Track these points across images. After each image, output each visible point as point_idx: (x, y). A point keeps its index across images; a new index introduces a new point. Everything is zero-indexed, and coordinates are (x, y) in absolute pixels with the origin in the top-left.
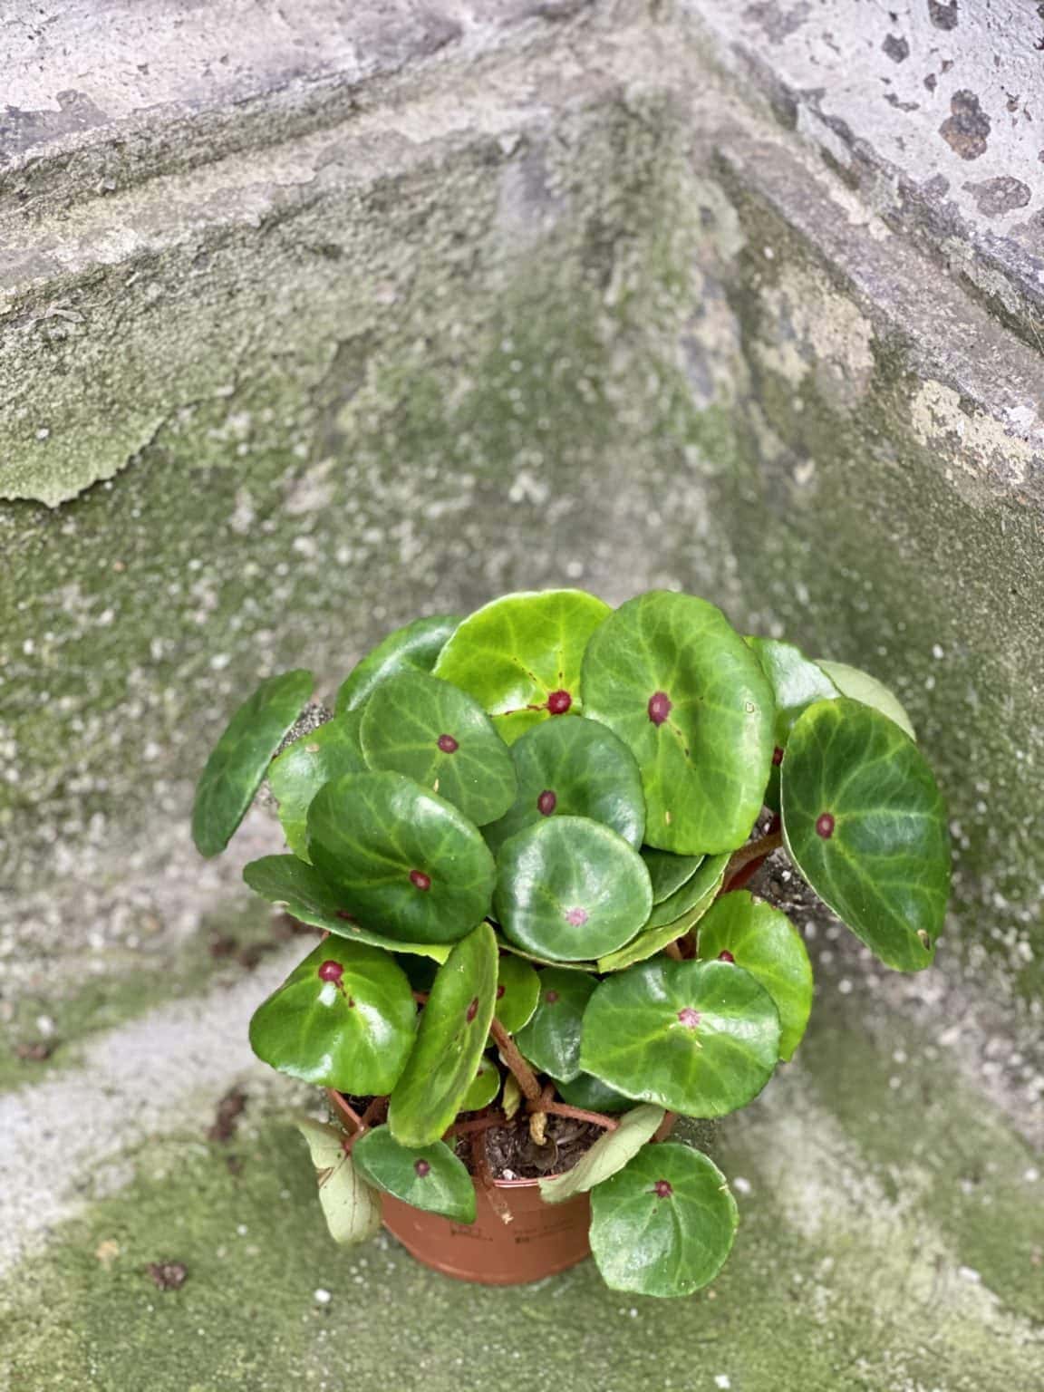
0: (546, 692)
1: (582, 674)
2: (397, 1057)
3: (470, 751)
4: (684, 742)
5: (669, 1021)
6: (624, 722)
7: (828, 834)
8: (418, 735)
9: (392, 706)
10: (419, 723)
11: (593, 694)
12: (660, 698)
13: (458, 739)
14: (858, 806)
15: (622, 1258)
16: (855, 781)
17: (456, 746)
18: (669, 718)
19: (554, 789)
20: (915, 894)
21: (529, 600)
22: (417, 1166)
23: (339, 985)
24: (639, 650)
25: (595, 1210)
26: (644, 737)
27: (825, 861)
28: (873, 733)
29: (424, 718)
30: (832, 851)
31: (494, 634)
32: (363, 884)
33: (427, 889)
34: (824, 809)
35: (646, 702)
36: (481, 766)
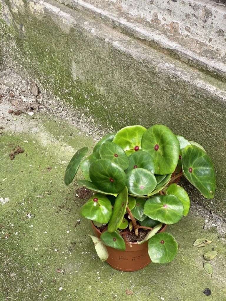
0: (134, 146)
1: (141, 142)
2: (109, 216)
3: (121, 157)
4: (162, 154)
5: (161, 207)
6: (150, 151)
7: (191, 172)
8: (110, 153)
9: (106, 147)
10: (111, 151)
11: (144, 146)
12: (157, 145)
13: (118, 155)
14: (197, 167)
15: (155, 256)
16: (196, 162)
17: (117, 156)
18: (159, 149)
19: (137, 165)
20: (209, 184)
21: (130, 128)
22: (113, 239)
23: (97, 202)
24: (153, 136)
25: (149, 247)
26: (154, 153)
27: (191, 177)
28: (199, 152)
29: (112, 151)
30: (192, 175)
31: (124, 135)
32: (101, 182)
33: (113, 182)
34: (190, 167)
35: (154, 146)
36: (123, 160)
